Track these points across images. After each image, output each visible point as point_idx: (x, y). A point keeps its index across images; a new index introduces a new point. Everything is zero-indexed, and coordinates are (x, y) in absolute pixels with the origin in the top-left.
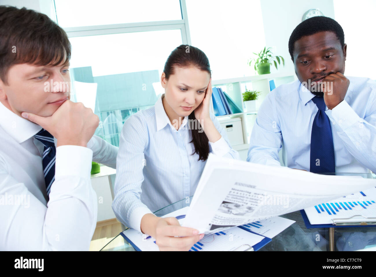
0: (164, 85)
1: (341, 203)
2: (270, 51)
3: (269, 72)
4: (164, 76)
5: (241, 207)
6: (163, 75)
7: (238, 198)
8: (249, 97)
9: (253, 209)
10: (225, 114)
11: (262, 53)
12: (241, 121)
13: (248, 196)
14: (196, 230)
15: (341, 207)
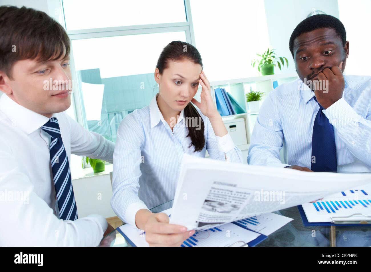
0: (158, 80)
1: (341, 202)
2: (273, 52)
3: (273, 72)
4: (158, 71)
5: (225, 205)
6: (156, 70)
7: (220, 196)
8: (252, 97)
9: (238, 207)
10: (229, 114)
11: (266, 54)
12: (244, 122)
13: (230, 194)
14: (184, 227)
15: (341, 205)
